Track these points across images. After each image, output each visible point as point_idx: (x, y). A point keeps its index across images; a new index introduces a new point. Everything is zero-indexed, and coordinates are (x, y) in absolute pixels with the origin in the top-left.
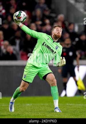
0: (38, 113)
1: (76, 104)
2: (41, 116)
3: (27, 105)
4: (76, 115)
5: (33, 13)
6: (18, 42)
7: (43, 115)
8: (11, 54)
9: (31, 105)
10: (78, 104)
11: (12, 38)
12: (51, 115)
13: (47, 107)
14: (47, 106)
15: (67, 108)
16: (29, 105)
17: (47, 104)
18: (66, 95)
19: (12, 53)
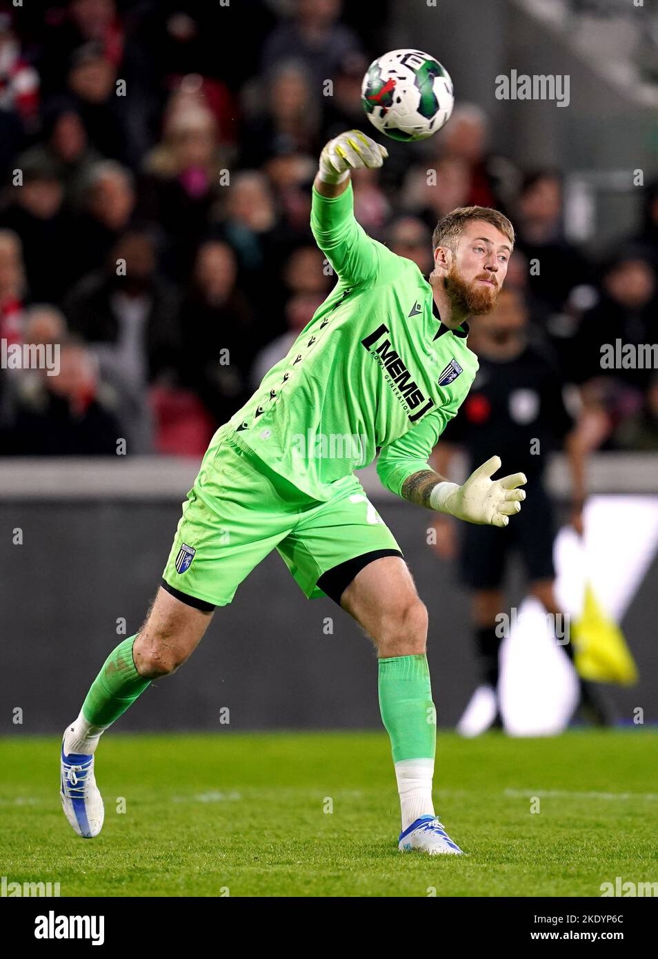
0: (290, 863)
1: (579, 795)
2: (308, 883)
3: (204, 798)
4: (579, 876)
5: (252, 97)
6: (132, 314)
7: (325, 873)
8: (78, 408)
9: (235, 796)
10: (593, 794)
11: (90, 283)
12: (385, 876)
13: (352, 817)
14: (358, 809)
15: (508, 824)
16: (216, 796)
17: (357, 794)
18: (498, 723)
19: (93, 405)
